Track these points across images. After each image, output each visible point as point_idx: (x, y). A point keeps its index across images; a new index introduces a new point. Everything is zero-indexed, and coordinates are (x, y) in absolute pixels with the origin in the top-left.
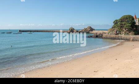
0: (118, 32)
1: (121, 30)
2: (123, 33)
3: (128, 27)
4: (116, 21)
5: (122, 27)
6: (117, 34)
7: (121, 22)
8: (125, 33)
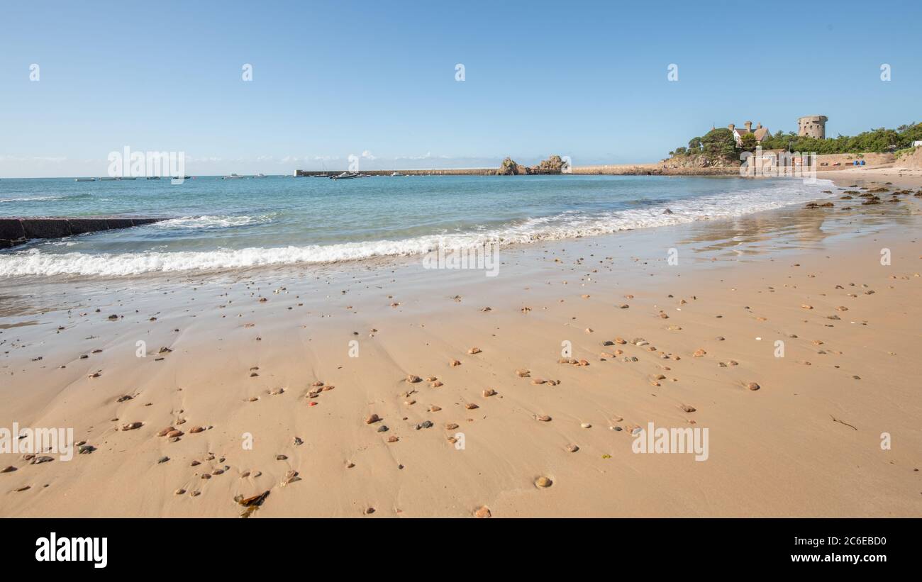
0: (708, 162)
1: (713, 158)
2: (720, 162)
3: (730, 152)
4: (698, 139)
5: (714, 151)
6: (707, 165)
7: (712, 142)
8: (724, 163)
